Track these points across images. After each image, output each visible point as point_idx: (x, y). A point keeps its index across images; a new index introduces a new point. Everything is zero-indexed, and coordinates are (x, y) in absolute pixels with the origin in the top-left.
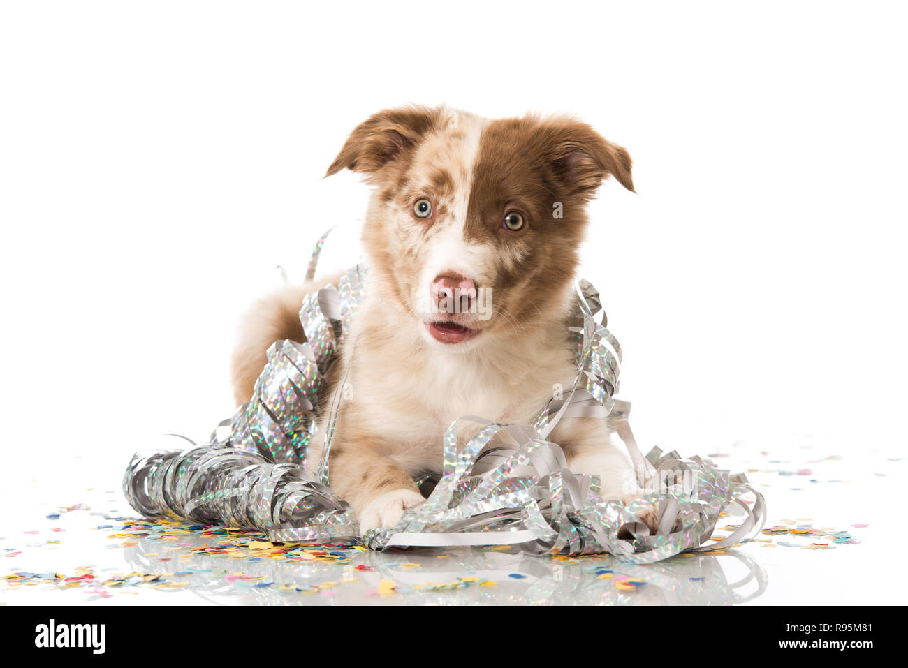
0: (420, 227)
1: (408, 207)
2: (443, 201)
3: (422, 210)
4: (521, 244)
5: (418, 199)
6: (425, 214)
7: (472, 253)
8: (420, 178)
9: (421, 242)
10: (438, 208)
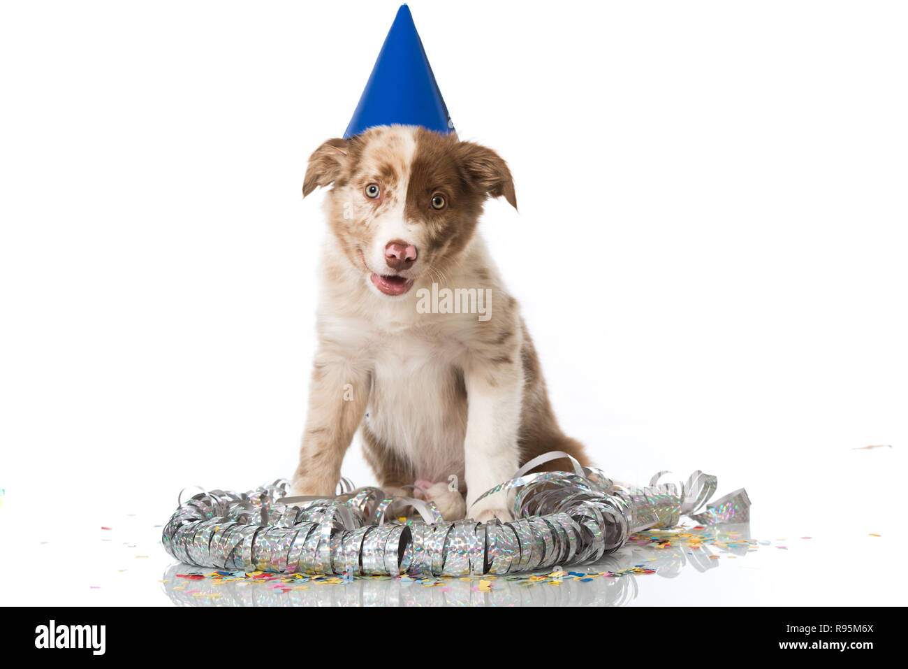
0: (370, 205)
1: (362, 188)
2: (388, 188)
3: (372, 191)
4: (442, 220)
5: (370, 184)
6: (374, 195)
7: (410, 231)
8: (370, 168)
9: (371, 217)
10: (385, 192)
